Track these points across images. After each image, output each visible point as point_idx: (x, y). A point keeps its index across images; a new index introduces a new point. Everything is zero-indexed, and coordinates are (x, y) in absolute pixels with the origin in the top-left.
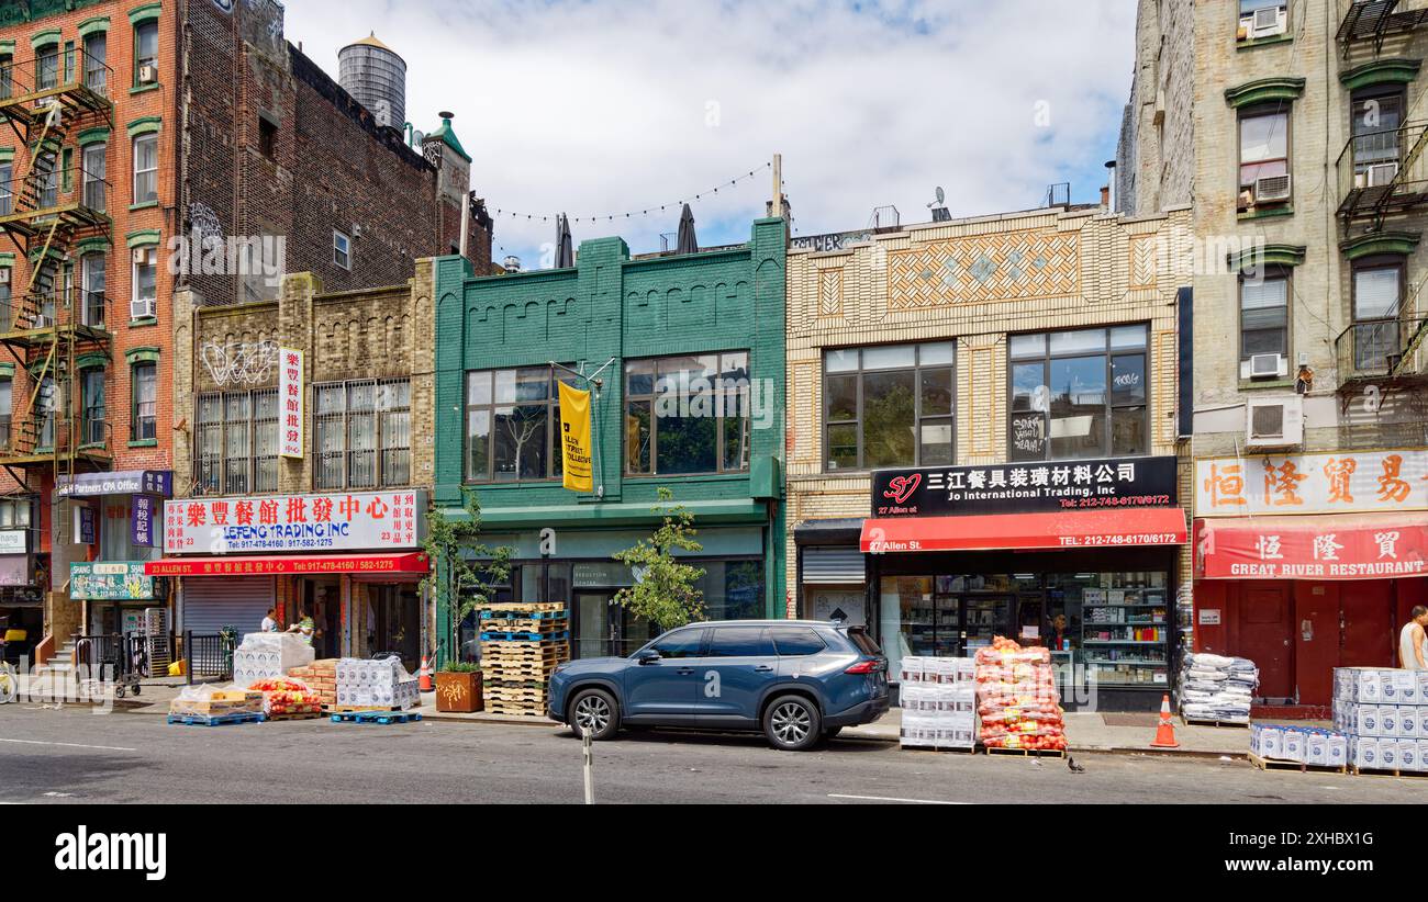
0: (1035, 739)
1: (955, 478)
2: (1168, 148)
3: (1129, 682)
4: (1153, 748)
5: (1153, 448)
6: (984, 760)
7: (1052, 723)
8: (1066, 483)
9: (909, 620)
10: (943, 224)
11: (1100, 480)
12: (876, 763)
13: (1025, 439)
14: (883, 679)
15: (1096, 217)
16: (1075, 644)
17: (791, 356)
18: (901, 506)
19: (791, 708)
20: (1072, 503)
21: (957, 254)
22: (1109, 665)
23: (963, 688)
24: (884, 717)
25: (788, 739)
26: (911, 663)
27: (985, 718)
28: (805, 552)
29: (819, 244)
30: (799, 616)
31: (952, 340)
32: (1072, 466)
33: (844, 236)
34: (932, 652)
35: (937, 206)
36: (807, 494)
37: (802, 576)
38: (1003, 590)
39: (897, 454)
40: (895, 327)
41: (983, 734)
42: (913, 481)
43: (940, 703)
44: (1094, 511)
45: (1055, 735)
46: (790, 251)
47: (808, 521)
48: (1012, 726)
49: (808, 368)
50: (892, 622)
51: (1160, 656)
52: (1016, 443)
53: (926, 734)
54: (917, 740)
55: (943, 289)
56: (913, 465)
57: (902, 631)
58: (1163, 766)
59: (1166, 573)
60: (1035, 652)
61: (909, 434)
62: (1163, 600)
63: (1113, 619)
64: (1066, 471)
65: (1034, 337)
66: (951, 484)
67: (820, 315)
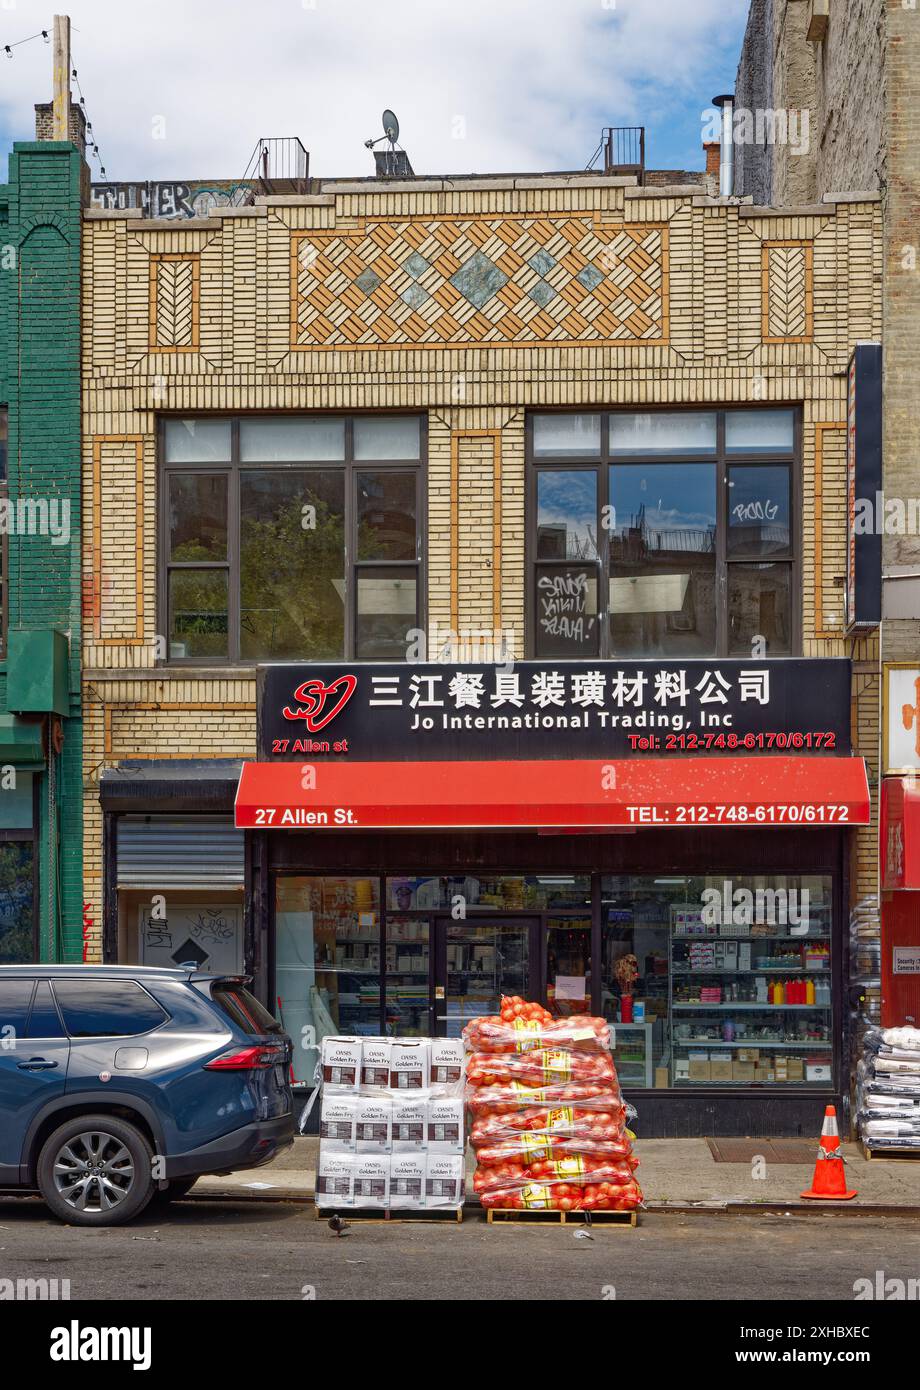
0: (583, 1191)
1: (424, 686)
2: (834, 86)
3: (759, 1080)
4: (806, 1202)
5: (806, 644)
6: (482, 1234)
7: (614, 1159)
8: (638, 703)
9: (333, 962)
10: (400, 186)
11: (704, 699)
12: (268, 1245)
13: (560, 615)
14: (281, 1081)
15: (697, 201)
16: (655, 1010)
17: (94, 425)
18: (317, 736)
19: (95, 1141)
20: (649, 742)
21: (428, 247)
22: (720, 1050)
23: (440, 1097)
24: (284, 1154)
25: (89, 1204)
26: (338, 1049)
27: (483, 1153)
28: (121, 827)
29: (145, 200)
30: (110, 957)
31: (417, 415)
32: (651, 671)
33: (198, 188)
34: (377, 1026)
35: (384, 146)
36: (127, 707)
37: (115, 873)
38: (516, 906)
39: (305, 632)
40: (304, 380)
41: (480, 1183)
42: (342, 688)
43: (396, 1127)
44: (692, 759)
45: (619, 1181)
46: (91, 213)
47: (127, 763)
48: (537, 1166)
49: (129, 451)
50: (298, 969)
51: (817, 1032)
52: (544, 622)
53: (367, 1187)
54: (350, 1197)
55: (402, 314)
56: (339, 655)
57: (318, 984)
58: (826, 1235)
59: (829, 878)
60: (579, 1026)
61: (333, 594)
62: (825, 927)
63: (729, 964)
64: (640, 681)
65: (579, 421)
66: (417, 696)
67: (153, 347)
